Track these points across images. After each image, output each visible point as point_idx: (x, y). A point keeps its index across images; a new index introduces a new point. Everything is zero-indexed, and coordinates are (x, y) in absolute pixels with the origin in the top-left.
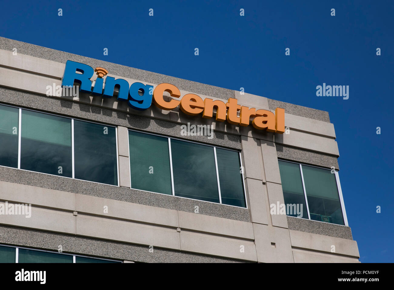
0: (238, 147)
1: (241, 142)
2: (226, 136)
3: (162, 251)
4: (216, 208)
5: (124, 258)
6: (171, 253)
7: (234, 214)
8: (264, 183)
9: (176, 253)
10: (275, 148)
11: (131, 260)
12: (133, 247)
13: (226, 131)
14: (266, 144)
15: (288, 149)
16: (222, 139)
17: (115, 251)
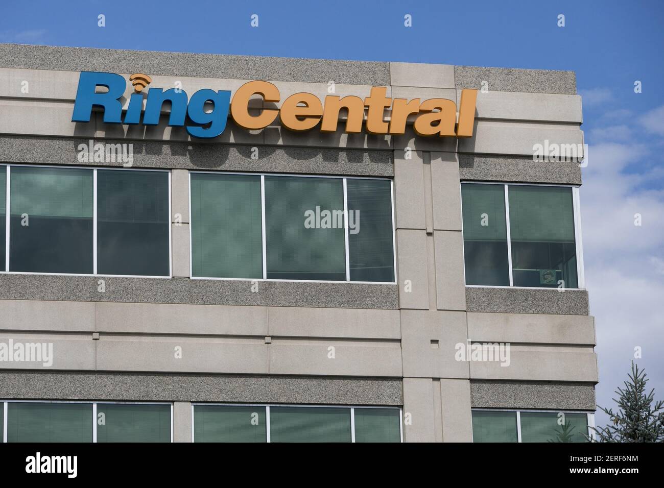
0: (388, 173)
1: (393, 162)
2: (366, 155)
3: (238, 379)
4: (337, 292)
5: (174, 399)
6: (253, 381)
7: (370, 297)
8: (429, 234)
9: (262, 379)
10: (457, 164)
11: (186, 400)
12: (190, 378)
13: (366, 146)
14: (440, 159)
15: (483, 159)
16: (358, 162)
17: (160, 389)
